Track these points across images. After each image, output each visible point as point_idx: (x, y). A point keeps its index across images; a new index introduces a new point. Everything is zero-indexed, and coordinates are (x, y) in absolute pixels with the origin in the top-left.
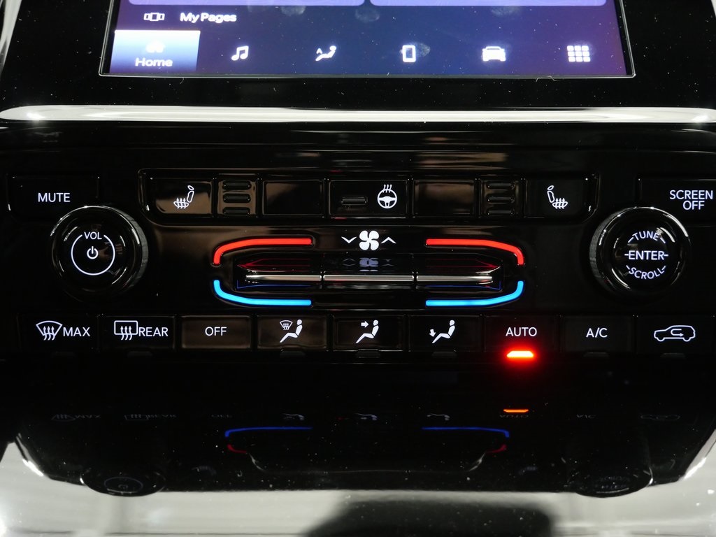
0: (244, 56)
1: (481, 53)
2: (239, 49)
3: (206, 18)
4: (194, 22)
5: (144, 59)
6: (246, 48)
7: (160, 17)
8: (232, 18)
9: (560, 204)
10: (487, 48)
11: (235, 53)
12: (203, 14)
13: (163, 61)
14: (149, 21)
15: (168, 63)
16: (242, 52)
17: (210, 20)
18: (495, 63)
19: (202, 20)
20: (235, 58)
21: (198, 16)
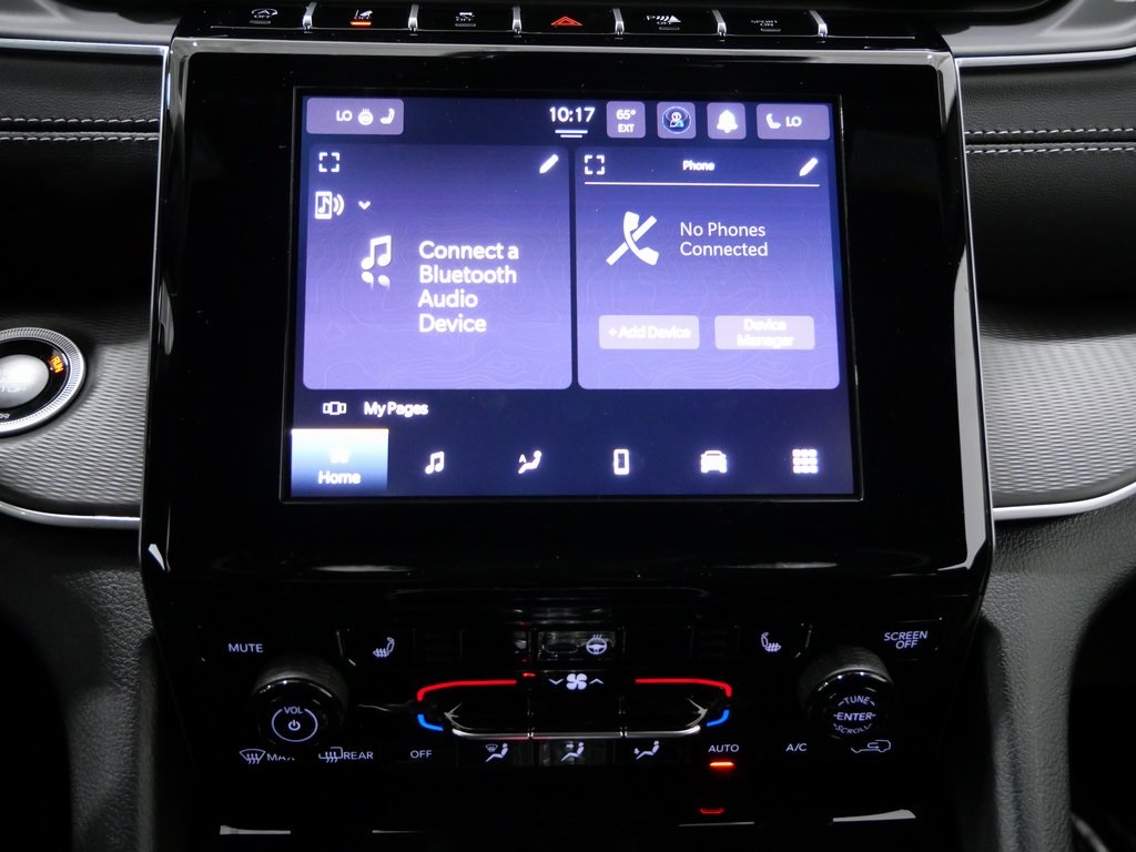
0: (440, 467)
1: (698, 459)
2: (434, 456)
3: (393, 409)
4: (380, 416)
5: (328, 472)
6: (441, 455)
7: (342, 408)
8: (422, 409)
9: (774, 648)
10: (707, 452)
11: (428, 463)
12: (390, 403)
13: (349, 475)
14: (328, 415)
15: (355, 479)
16: (437, 461)
17: (398, 413)
18: (714, 475)
19: (389, 413)
20: (429, 470)
21: (384, 406)
